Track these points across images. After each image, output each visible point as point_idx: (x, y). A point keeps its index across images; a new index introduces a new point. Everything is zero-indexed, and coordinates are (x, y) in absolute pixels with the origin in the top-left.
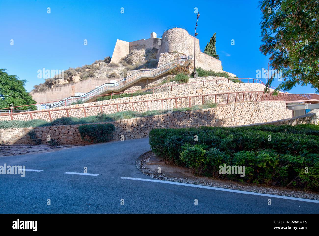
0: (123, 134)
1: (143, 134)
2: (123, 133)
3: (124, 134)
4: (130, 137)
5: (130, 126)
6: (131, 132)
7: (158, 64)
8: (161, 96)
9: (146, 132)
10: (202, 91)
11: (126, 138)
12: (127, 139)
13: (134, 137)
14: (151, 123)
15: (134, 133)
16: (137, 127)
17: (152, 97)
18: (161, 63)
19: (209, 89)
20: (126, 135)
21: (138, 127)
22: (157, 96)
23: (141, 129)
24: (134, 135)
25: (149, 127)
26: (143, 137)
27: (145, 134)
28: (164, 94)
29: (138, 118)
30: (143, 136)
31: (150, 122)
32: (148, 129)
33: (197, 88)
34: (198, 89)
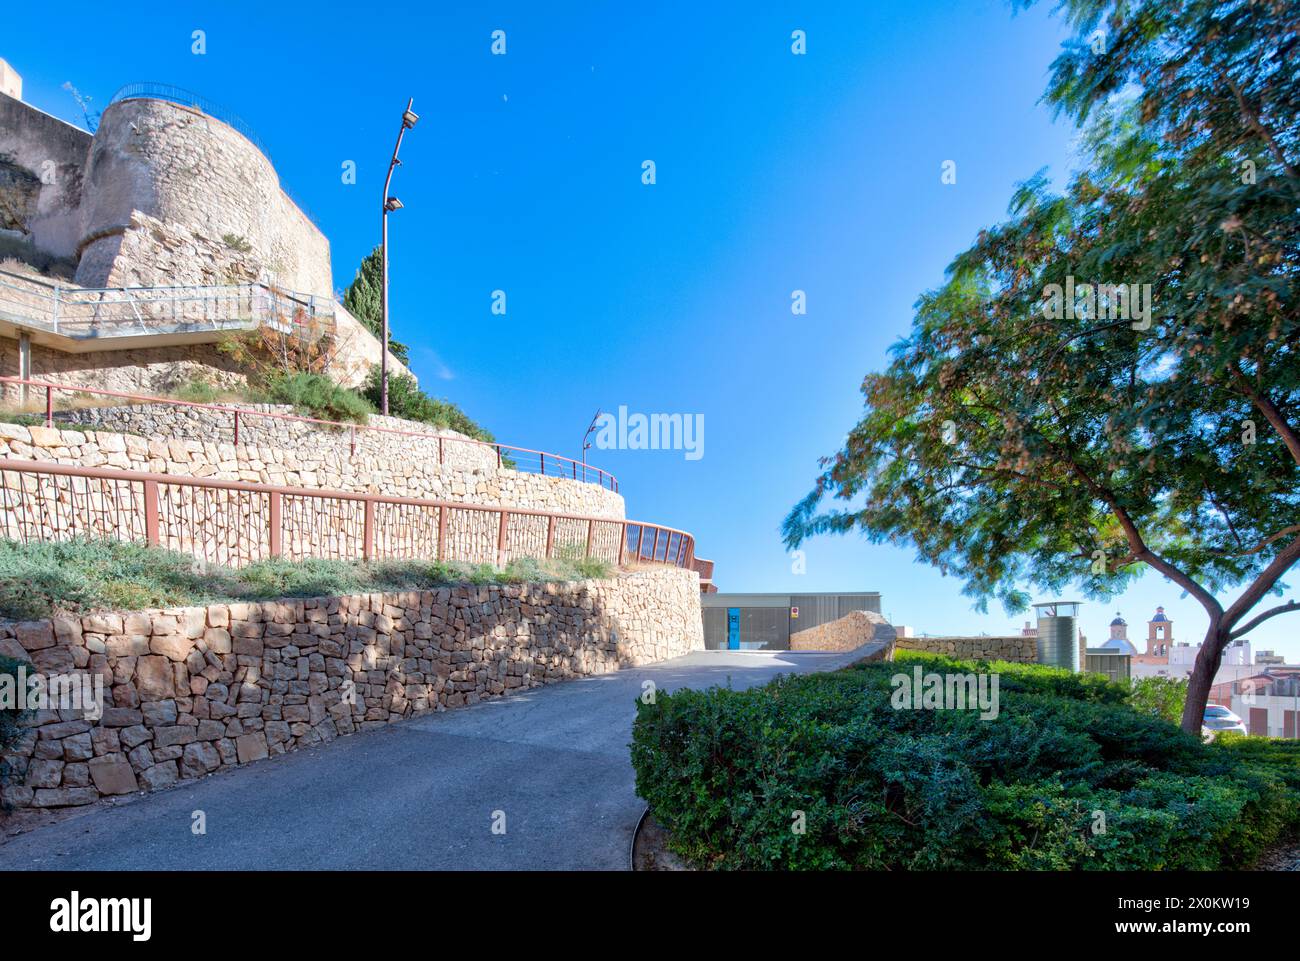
0: (115, 741)
1: (284, 725)
2: (113, 732)
3: (123, 745)
4: (179, 761)
5: (181, 668)
6: (185, 718)
7: (114, 270)
8: (297, 472)
9: (302, 710)
10: (499, 491)
11: (149, 775)
12: (152, 780)
13: (211, 763)
14: (329, 647)
15: (216, 725)
16: (235, 673)
17: (234, 465)
18: (134, 270)
19: (523, 489)
20: (144, 751)
21: (240, 676)
22: (271, 469)
23: (266, 693)
24: (213, 742)
25: (318, 675)
26: (282, 751)
27: (296, 729)
28: (314, 466)
29: (241, 610)
30: (285, 743)
31: (323, 642)
32: (314, 687)
33: (475, 473)
34: (481, 477)
